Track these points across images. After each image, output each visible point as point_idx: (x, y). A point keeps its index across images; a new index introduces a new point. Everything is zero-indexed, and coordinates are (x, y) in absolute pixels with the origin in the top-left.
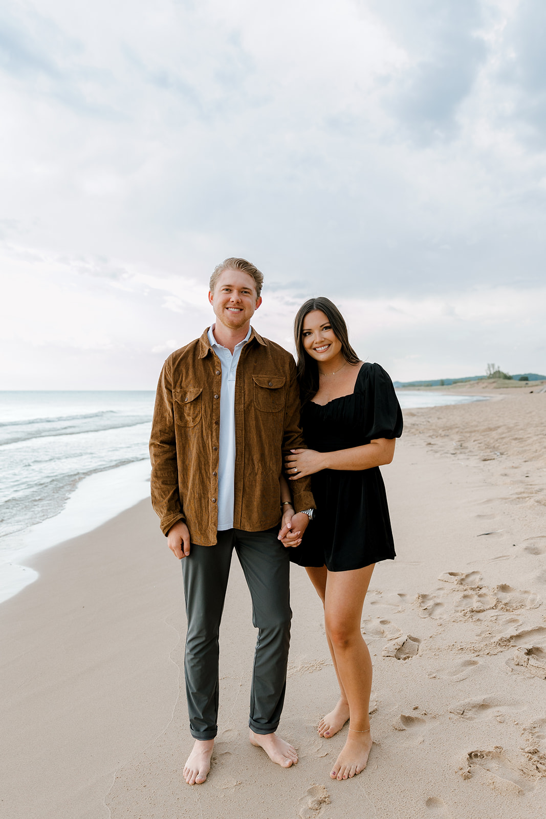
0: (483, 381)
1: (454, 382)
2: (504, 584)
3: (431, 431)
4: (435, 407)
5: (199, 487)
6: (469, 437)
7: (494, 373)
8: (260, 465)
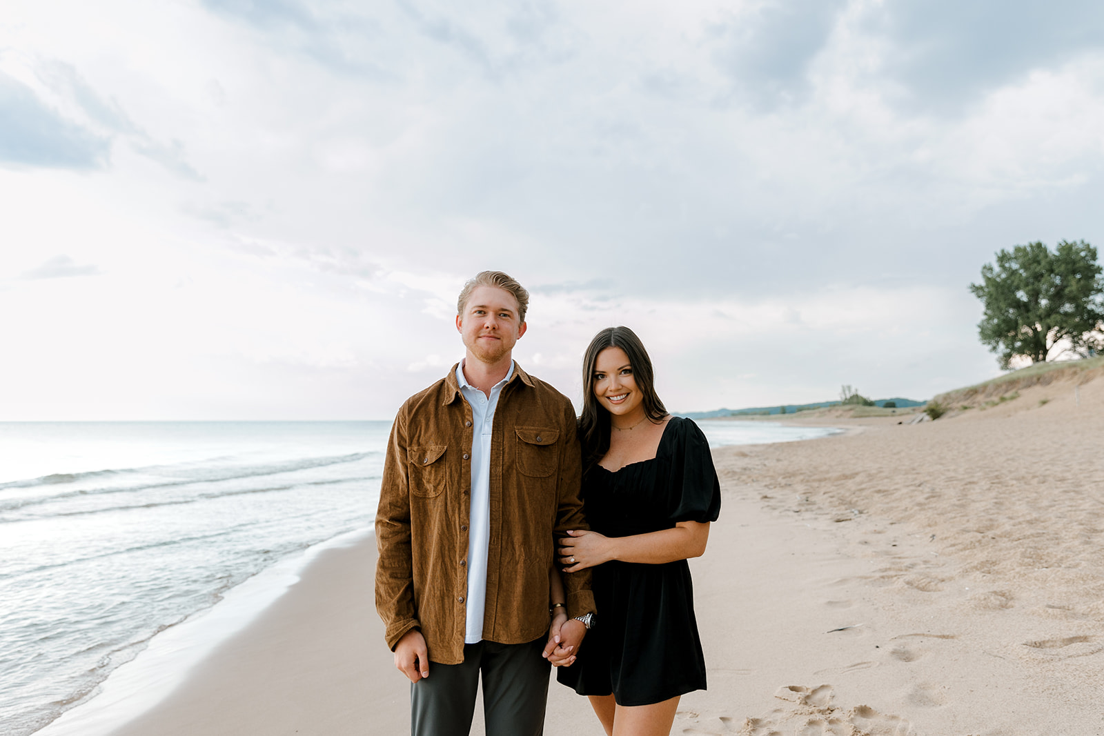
0: (837, 408)
1: (800, 409)
2: (863, 705)
3: (768, 479)
4: (774, 444)
5: (441, 580)
6: (818, 487)
7: (852, 398)
8: (522, 549)
